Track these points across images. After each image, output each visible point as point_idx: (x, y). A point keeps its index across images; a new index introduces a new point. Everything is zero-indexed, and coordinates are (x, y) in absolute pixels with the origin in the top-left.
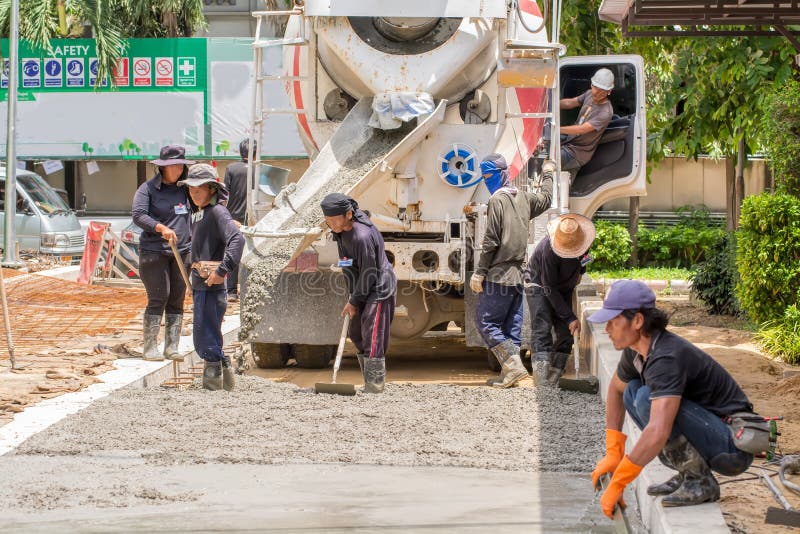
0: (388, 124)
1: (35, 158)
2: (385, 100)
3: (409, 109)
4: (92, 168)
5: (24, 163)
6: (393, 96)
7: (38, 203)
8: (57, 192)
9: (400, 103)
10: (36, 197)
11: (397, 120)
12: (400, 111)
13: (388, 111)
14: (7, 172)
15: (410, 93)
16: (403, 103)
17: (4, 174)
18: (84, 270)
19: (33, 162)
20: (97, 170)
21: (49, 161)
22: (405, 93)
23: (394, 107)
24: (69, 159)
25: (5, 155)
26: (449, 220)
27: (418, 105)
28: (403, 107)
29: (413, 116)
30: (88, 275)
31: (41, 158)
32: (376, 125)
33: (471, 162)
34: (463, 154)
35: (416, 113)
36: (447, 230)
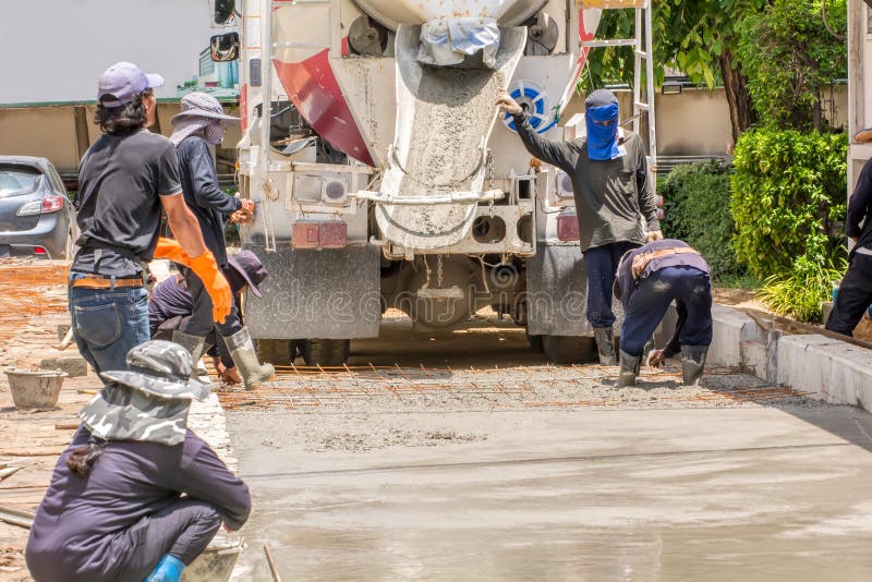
0: (445, 57)
2: (441, 28)
3: (471, 39)
6: (452, 22)
9: (459, 32)
11: (459, 54)
12: (461, 41)
13: (445, 42)
15: (474, 19)
16: (464, 32)
22: (465, 20)
23: (453, 37)
26: (516, 177)
27: (484, 33)
28: (462, 36)
29: (477, 47)
32: (428, 60)
33: (540, 104)
34: (531, 93)
35: (481, 43)
36: (514, 190)
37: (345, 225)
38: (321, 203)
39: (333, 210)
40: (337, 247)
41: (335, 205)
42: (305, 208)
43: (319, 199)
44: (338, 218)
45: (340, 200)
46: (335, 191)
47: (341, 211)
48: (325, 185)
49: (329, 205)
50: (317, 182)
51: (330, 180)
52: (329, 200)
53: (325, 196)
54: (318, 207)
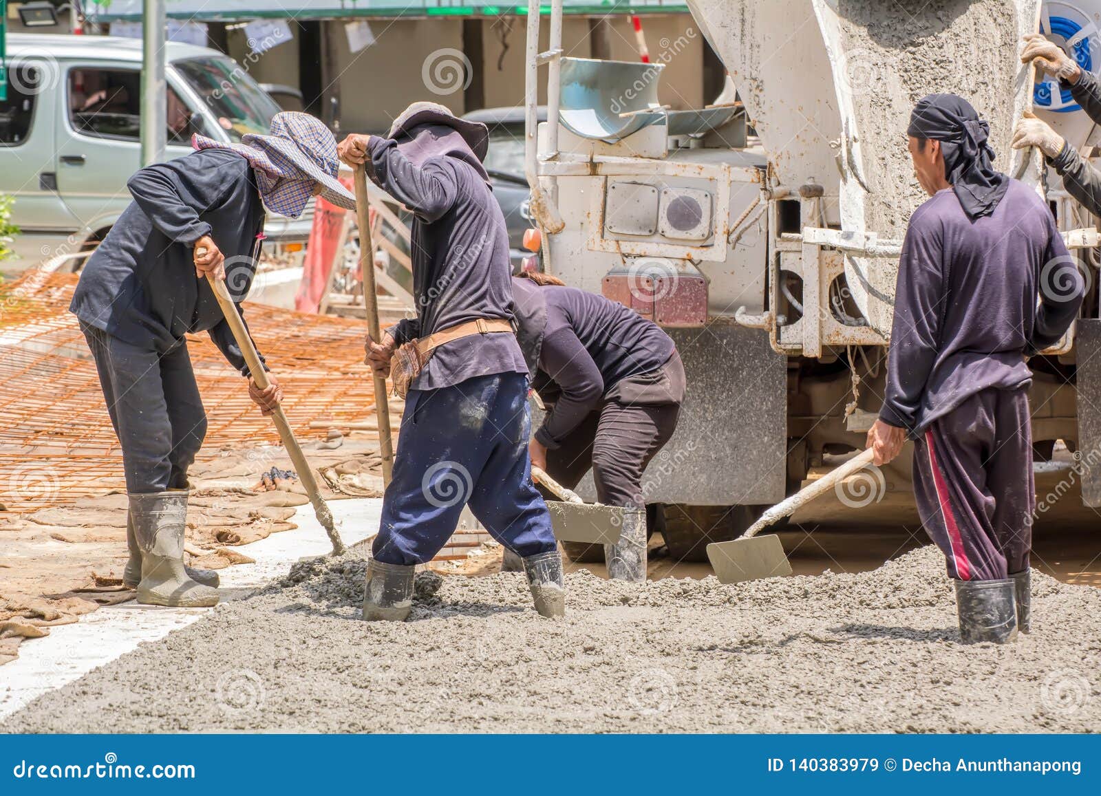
1: (226, 14)
4: (357, 37)
5: (204, 29)
7: (226, 122)
8: (272, 94)
10: (222, 108)
14: (145, 50)
17: (139, 56)
18: (310, 280)
19: (224, 24)
20: (370, 40)
21: (258, 22)
24: (305, 18)
25: (139, 11)
30: (318, 291)
31: (240, 16)
33: (1082, 48)
34: (1065, 28)
37: (705, 283)
38: (657, 238)
39: (681, 251)
40: (689, 325)
41: (683, 242)
42: (626, 247)
43: (654, 231)
44: (690, 268)
45: (697, 233)
46: (684, 215)
47: (697, 254)
48: (665, 203)
49: (673, 241)
50: (648, 196)
51: (675, 194)
52: (671, 232)
53: (664, 224)
54: (652, 246)
